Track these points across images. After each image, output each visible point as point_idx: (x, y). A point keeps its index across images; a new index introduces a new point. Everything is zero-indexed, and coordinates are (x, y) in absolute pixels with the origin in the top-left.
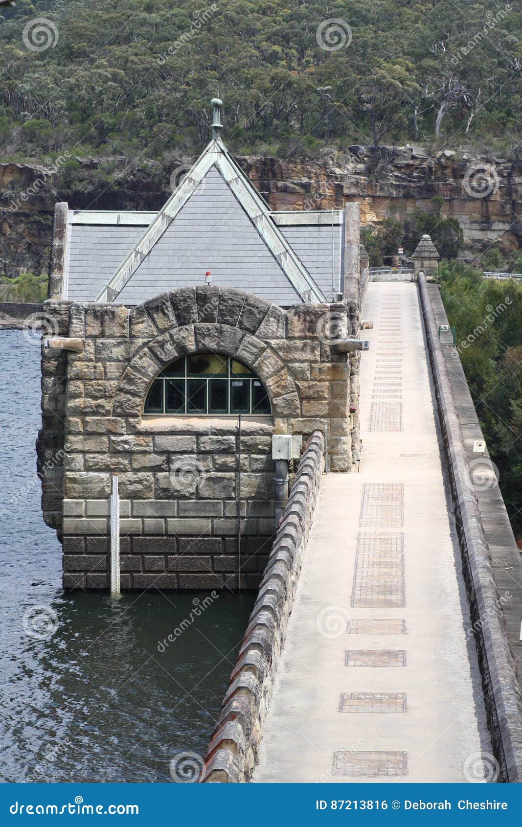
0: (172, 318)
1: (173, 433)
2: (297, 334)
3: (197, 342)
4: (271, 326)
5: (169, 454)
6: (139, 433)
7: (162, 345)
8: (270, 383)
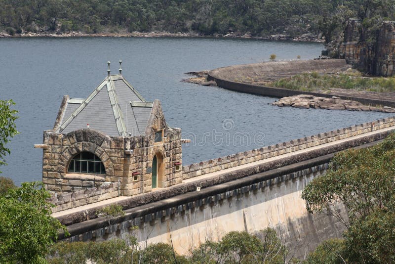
0: (75, 139)
1: (74, 179)
2: (113, 147)
3: (83, 148)
4: (105, 144)
5: (73, 186)
6: (64, 179)
7: (72, 148)
8: (105, 164)
